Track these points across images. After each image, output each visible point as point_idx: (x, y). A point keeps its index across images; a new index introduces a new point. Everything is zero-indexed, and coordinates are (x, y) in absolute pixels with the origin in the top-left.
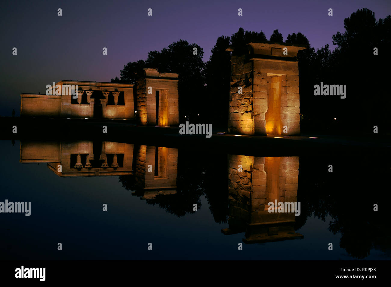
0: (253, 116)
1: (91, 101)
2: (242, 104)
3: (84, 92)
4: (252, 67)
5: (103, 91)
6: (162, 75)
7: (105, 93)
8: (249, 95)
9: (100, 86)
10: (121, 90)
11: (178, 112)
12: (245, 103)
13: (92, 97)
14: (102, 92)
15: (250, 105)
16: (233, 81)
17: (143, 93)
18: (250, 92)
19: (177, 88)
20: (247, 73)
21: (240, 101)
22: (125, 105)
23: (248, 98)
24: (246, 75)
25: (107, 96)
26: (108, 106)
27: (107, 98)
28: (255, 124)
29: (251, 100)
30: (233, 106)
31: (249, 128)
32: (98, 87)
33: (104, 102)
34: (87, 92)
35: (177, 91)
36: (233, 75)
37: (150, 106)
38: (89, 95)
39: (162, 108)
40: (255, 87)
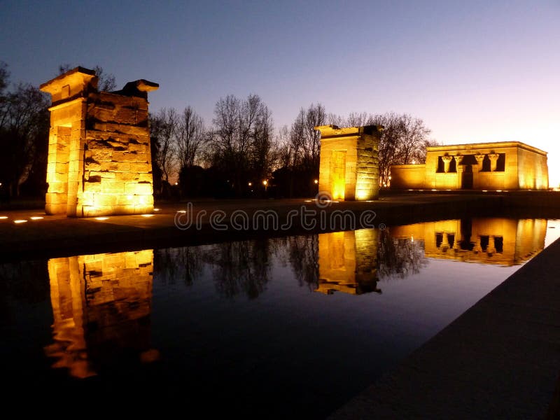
1: (460, 169)
3: (451, 158)
6: (339, 132)
7: (478, 157)
14: (474, 156)
22: (504, 171)
25: (482, 160)
26: (481, 173)
27: (481, 163)
32: (469, 150)
33: (475, 168)
34: (454, 157)
35: (356, 151)
38: (458, 160)
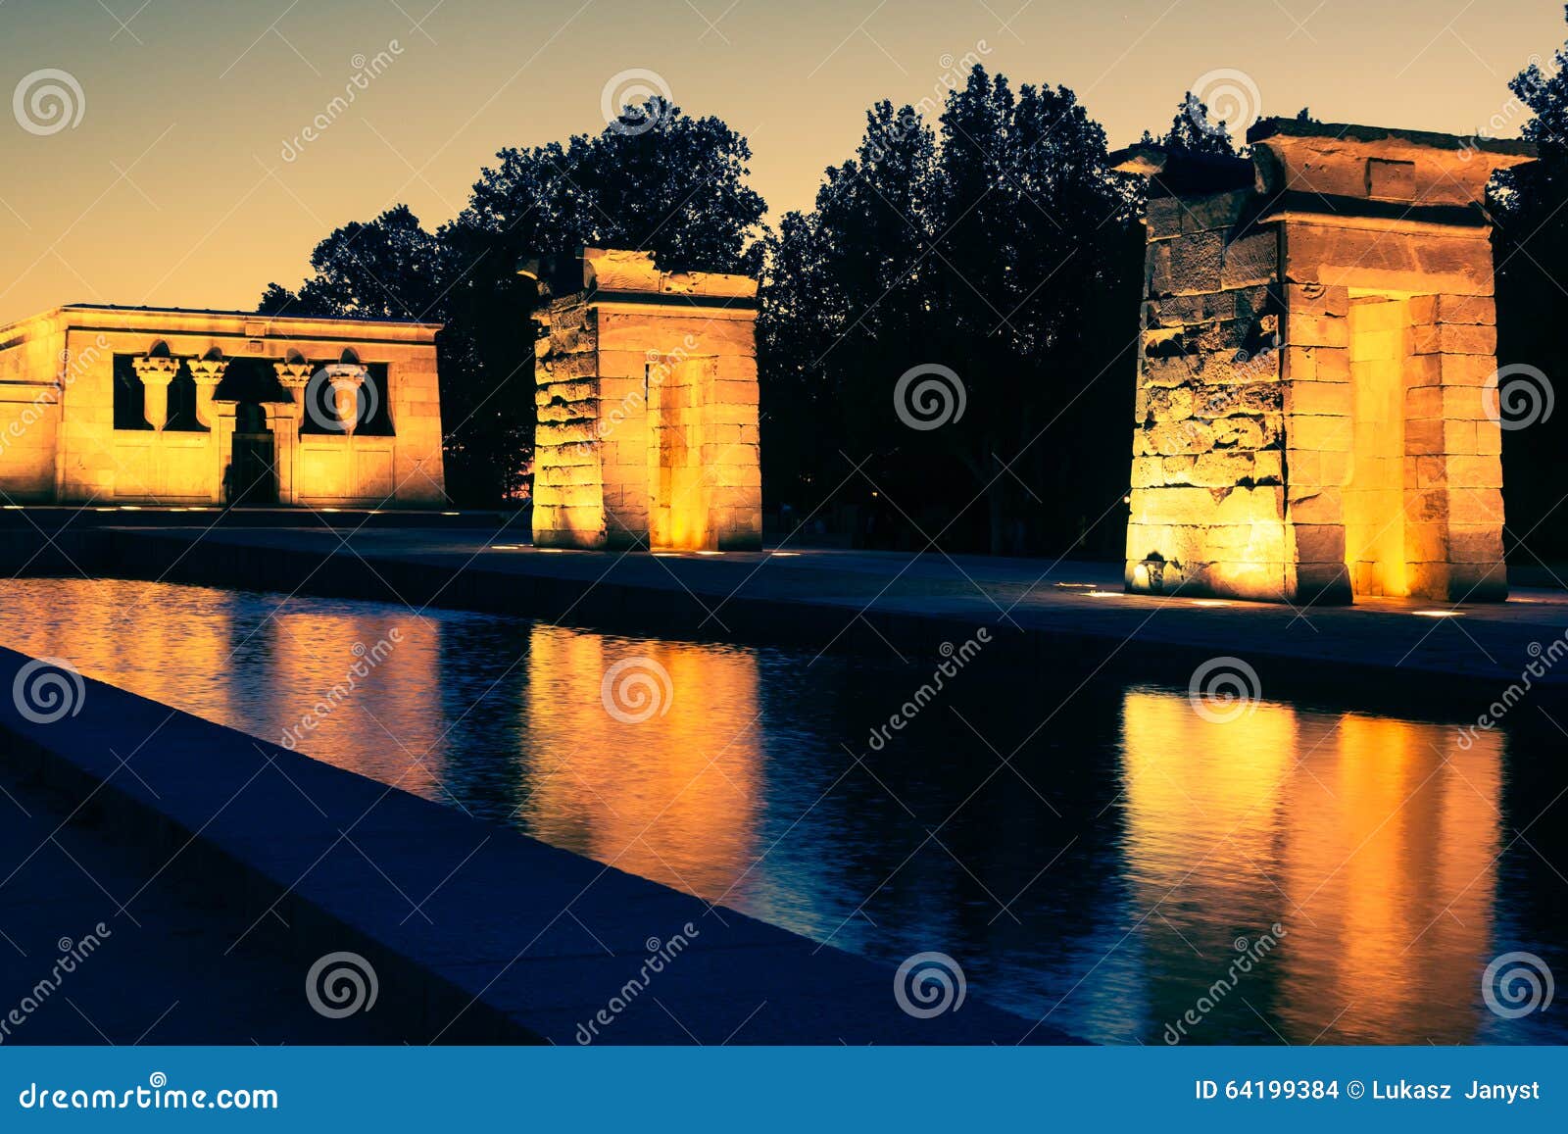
0: (1286, 503)
1: (218, 416)
2: (1218, 445)
3: (177, 366)
4: (1279, 258)
5: (281, 361)
6: (679, 285)
7: (289, 373)
8: (1262, 400)
9: (266, 337)
10: (372, 354)
11: (758, 474)
12: (1236, 436)
13: (221, 394)
14: (275, 365)
15: (1269, 448)
16: (1154, 325)
17: (579, 376)
18: (1267, 385)
19: (753, 353)
20: (1243, 285)
21: (1201, 428)
22: (394, 435)
23: (1256, 412)
24: (1240, 298)
25: (303, 385)
26: (308, 441)
27: (300, 396)
28: (1297, 545)
29: (1268, 424)
30: (1158, 455)
31: (1264, 569)
32: (256, 341)
33: (282, 418)
34: (193, 365)
36: (1154, 296)
37: (616, 444)
38: (206, 383)
39: (667, 453)
40: (1296, 357)
